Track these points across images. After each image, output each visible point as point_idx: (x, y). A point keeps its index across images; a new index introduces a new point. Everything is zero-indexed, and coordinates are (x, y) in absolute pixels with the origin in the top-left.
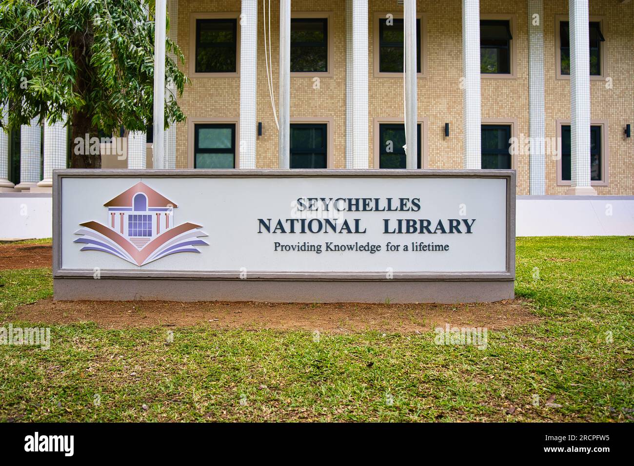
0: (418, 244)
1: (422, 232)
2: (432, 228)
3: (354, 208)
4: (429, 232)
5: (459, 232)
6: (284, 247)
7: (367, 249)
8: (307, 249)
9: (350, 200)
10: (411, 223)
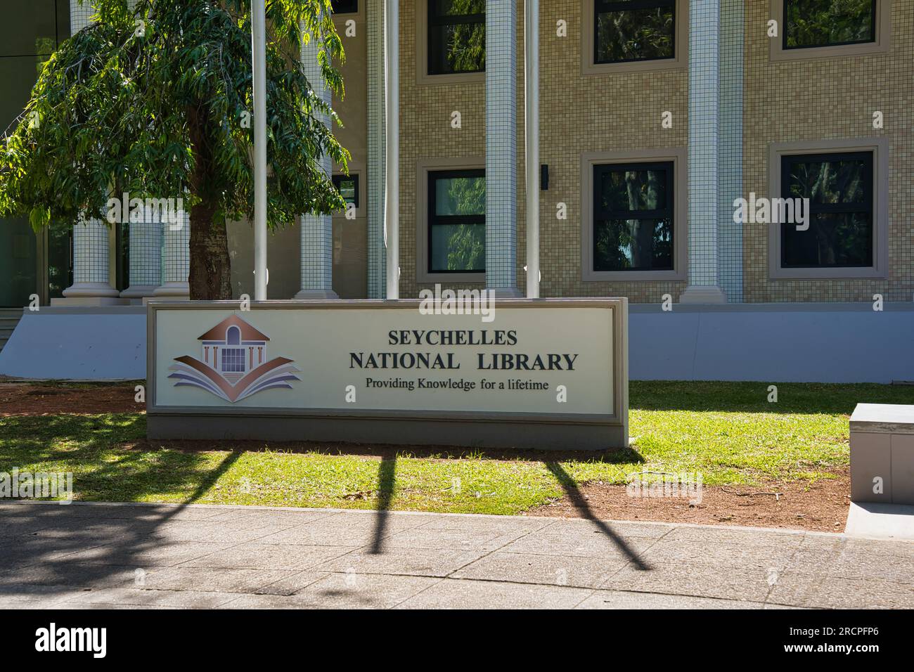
0: (515, 382)
1: (518, 368)
2: (530, 364)
3: (447, 341)
4: (527, 368)
5: (559, 368)
6: (376, 384)
7: (460, 386)
8: (399, 385)
9: (443, 333)
10: (507, 358)
